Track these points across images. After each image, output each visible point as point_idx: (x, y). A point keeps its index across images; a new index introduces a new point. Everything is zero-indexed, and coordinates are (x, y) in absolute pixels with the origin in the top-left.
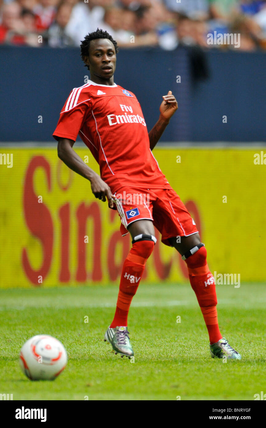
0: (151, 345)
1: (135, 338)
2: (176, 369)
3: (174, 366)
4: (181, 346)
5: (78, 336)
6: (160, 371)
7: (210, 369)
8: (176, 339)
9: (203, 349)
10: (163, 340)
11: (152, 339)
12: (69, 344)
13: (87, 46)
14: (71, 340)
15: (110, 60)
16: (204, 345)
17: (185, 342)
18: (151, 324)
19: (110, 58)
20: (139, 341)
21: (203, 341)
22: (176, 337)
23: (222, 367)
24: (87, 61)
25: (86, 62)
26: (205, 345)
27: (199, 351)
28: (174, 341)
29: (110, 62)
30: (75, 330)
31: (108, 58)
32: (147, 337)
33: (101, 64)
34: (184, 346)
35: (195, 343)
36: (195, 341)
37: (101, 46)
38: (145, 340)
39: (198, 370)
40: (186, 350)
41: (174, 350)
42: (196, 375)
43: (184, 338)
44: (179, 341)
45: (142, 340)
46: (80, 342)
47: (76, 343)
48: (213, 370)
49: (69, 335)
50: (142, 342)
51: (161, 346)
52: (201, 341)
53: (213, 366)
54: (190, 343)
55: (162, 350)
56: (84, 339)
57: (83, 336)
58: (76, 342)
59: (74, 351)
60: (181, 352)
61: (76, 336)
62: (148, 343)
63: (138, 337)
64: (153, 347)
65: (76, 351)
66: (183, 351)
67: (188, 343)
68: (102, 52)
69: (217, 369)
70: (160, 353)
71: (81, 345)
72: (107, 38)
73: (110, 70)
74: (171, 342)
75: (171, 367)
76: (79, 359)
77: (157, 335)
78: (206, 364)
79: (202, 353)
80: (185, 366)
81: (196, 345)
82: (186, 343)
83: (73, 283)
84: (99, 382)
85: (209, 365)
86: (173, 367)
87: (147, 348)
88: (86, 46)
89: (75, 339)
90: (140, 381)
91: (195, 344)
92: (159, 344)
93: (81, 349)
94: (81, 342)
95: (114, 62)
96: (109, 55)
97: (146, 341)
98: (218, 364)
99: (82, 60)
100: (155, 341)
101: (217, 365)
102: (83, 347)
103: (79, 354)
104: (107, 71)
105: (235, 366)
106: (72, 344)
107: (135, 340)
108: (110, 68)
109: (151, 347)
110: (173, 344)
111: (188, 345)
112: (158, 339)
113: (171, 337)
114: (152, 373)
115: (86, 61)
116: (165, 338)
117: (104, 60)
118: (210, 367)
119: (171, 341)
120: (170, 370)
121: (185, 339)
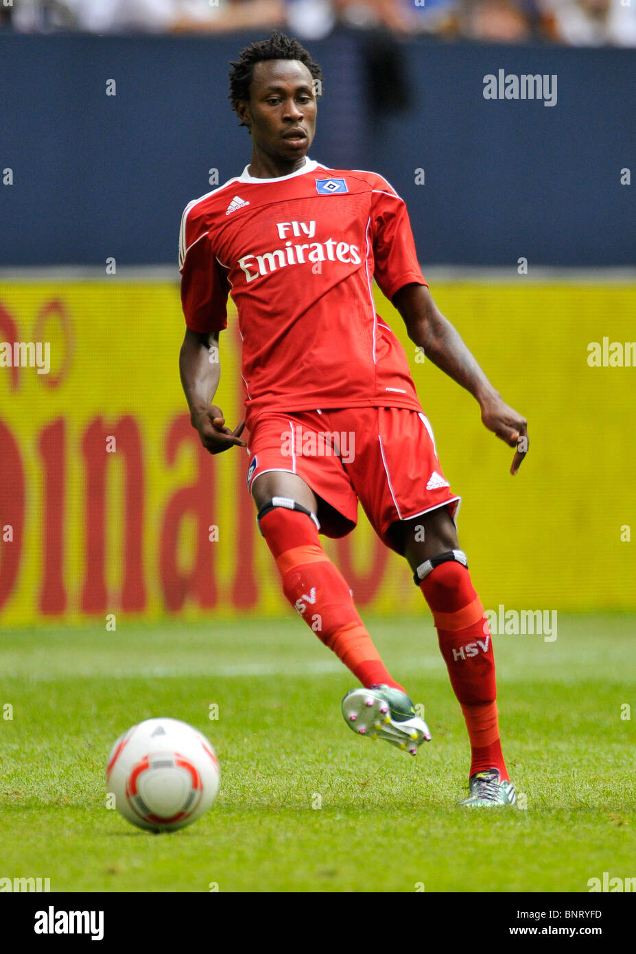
0: (267, 771)
1: (227, 753)
2: (331, 830)
3: (325, 822)
4: (342, 772)
5: (86, 749)
6: (289, 835)
7: (415, 830)
8: (330, 756)
9: (397, 780)
10: (297, 758)
11: (271, 757)
12: (65, 767)
13: (246, 76)
14: (69, 759)
15: (302, 114)
16: (399, 771)
17: (353, 763)
18: (269, 720)
19: (302, 107)
20: (238, 760)
21: (397, 760)
22: (330, 749)
23: (444, 826)
24: (245, 114)
25: (243, 116)
26: (403, 771)
27: (386, 786)
28: (324, 760)
29: (301, 118)
30: (78, 733)
31: (296, 110)
32: (258, 752)
33: (281, 126)
34: (350, 773)
35: (376, 765)
36: (378, 761)
37: (281, 77)
38: (253, 760)
39: (385, 833)
40: (354, 783)
41: (324, 784)
42: (379, 845)
43: (348, 754)
44: (336, 760)
45: (246, 759)
46: (92, 763)
47: (81, 766)
48: (421, 832)
49: (64, 746)
50: (245, 762)
51: (292, 774)
52: (392, 760)
53: (421, 822)
54: (364, 765)
55: (294, 783)
56: (102, 755)
57: (99, 749)
58: (82, 763)
59: (77, 785)
60: (344, 787)
61: (82, 750)
62: (260, 766)
63: (236, 752)
64: (273, 775)
65: (82, 785)
66: (349, 786)
67: (360, 765)
68: (283, 94)
69: (432, 831)
70: (291, 792)
71: (93, 772)
72: (296, 59)
73: (302, 141)
74: (316, 763)
75: (317, 826)
76: (89, 804)
77: (283, 746)
78: (405, 817)
79: (394, 790)
80: (351, 824)
81: (380, 769)
82: (354, 767)
83: (74, 617)
84: (137, 863)
85: (412, 821)
86: (321, 825)
87: (258, 778)
88: (243, 78)
89: (78, 755)
90: (241, 859)
91: (377, 769)
92: (289, 767)
93: (93, 782)
94: (94, 762)
95: (310, 119)
96: (301, 101)
97: (256, 761)
98: (434, 818)
99: (234, 110)
100: (277, 762)
101: (431, 821)
102: (98, 776)
103: (88, 793)
104: (295, 142)
105: (476, 822)
106: (72, 768)
107: (227, 759)
108: (301, 135)
109: (269, 775)
110: (321, 768)
111: (359, 769)
112: (284, 757)
113: (317, 752)
114: (269, 840)
115: (242, 112)
116: (302, 753)
117: (288, 115)
118: (414, 825)
119: (316, 760)
120: (316, 832)
121: (352, 755)
